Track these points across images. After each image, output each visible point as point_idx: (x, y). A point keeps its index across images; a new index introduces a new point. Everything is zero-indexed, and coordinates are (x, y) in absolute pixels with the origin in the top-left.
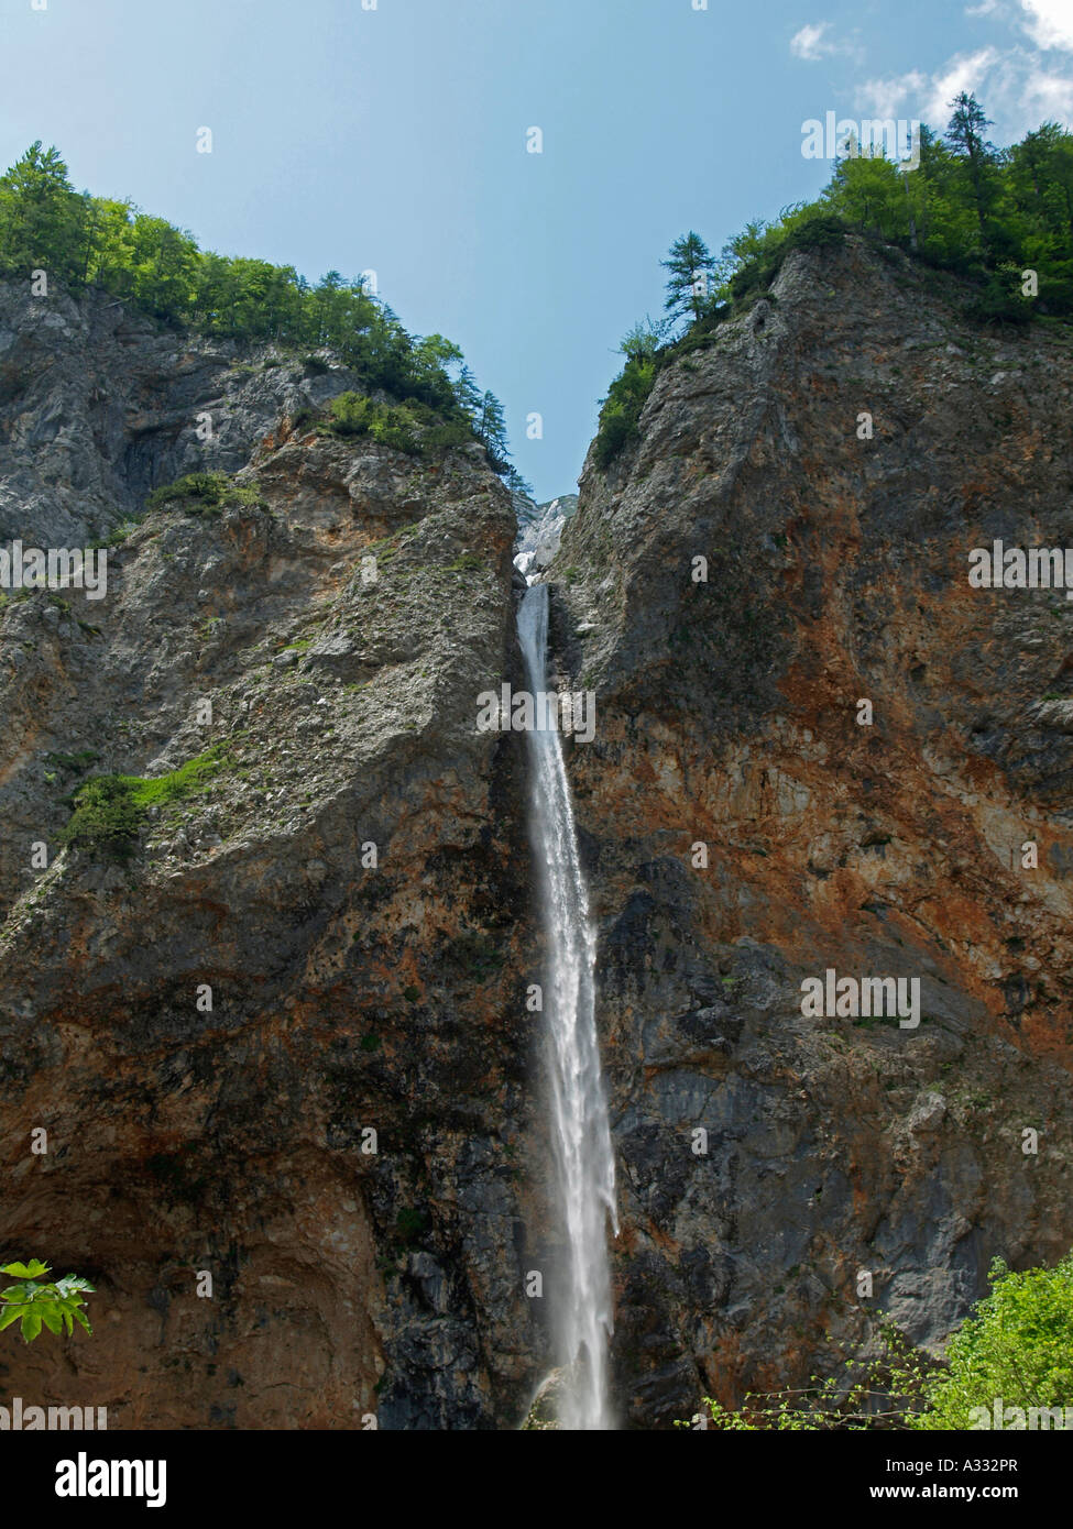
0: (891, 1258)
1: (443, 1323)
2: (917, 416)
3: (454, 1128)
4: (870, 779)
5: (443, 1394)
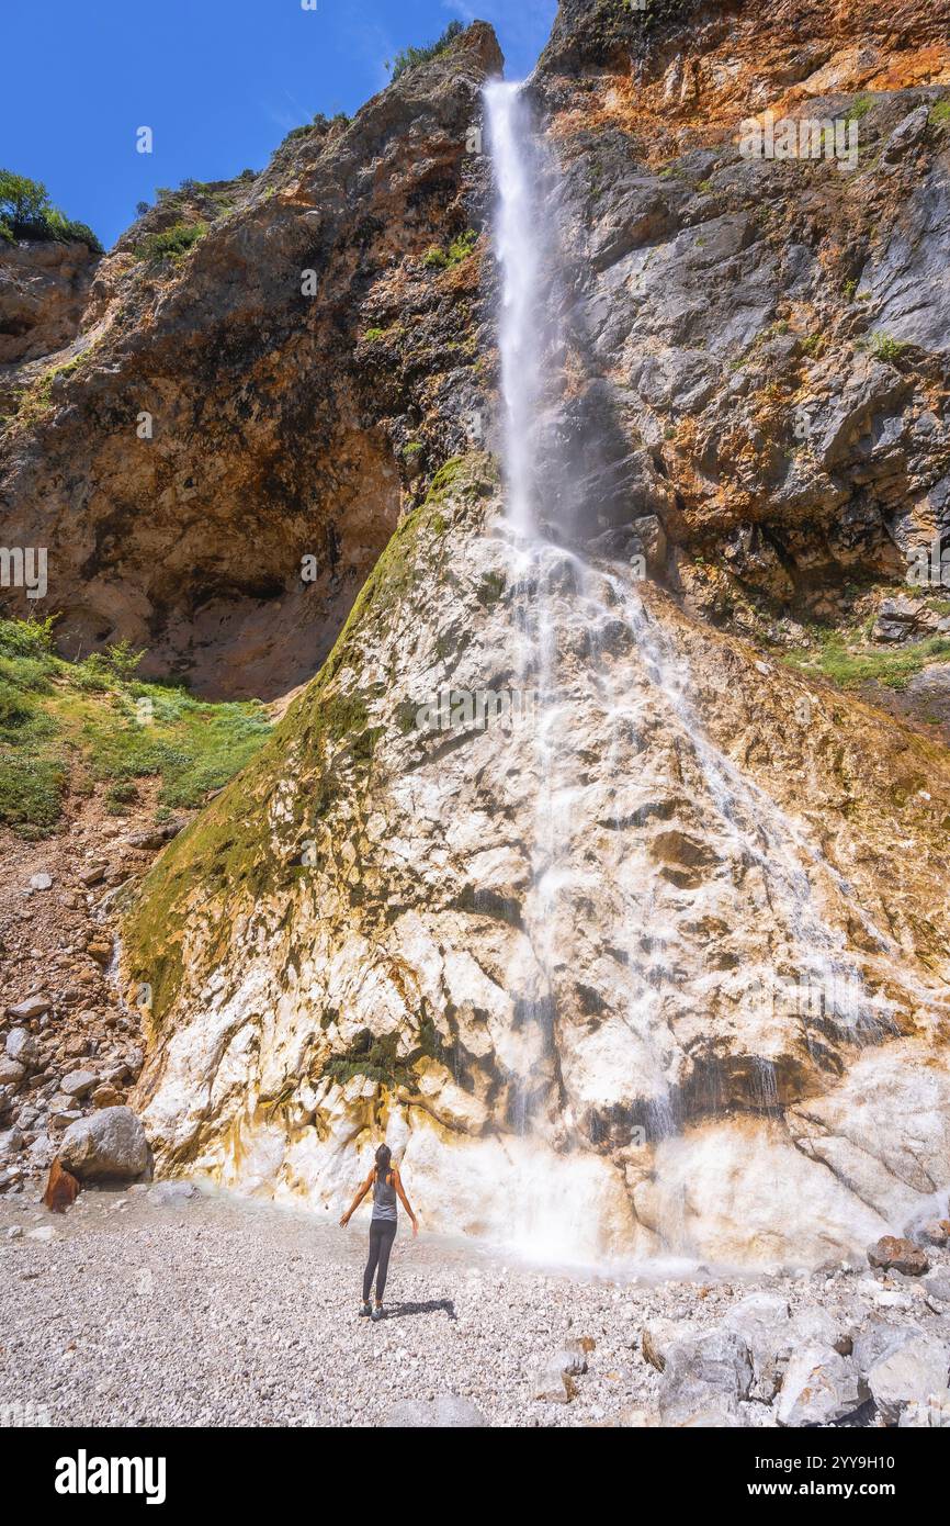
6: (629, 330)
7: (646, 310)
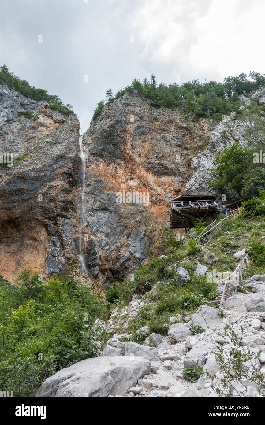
0: (131, 241)
1: (58, 249)
2: (143, 118)
3: (62, 217)
4: (132, 169)
5: (57, 260)
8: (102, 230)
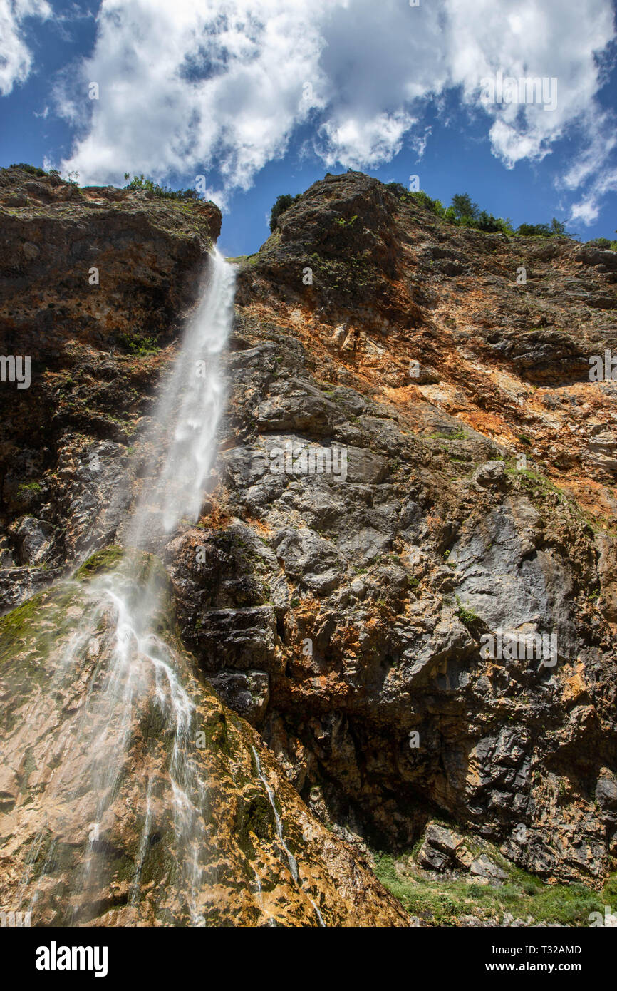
0: (462, 566)
6: (278, 496)
7: (295, 487)
8: (297, 499)
